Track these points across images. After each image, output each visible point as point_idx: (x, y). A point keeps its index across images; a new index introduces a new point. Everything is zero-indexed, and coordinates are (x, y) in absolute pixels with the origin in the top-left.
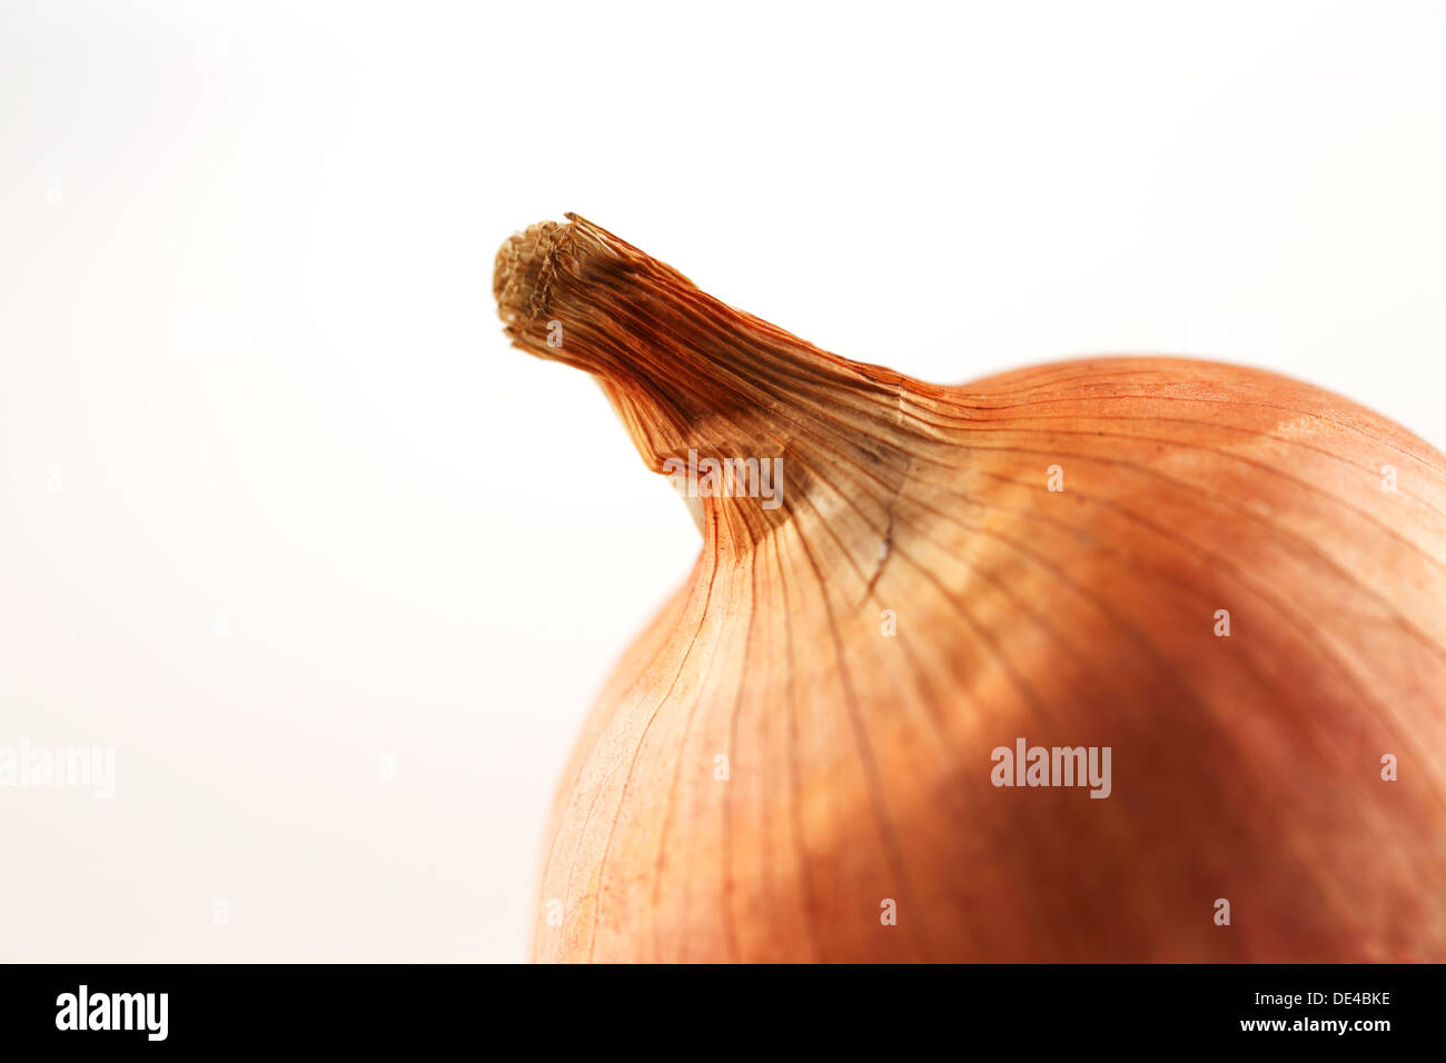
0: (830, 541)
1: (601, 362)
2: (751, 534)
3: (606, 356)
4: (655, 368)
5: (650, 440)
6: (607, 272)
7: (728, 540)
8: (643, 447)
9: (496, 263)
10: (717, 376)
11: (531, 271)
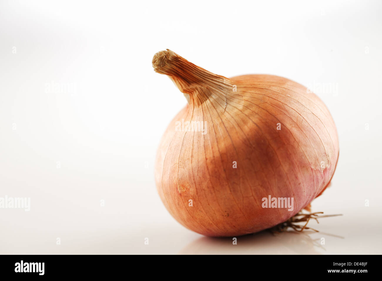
0: (216, 103)
1: (173, 74)
2: (201, 102)
3: (174, 73)
4: (183, 75)
5: (182, 87)
6: (175, 59)
7: (196, 104)
8: (180, 88)
9: (154, 58)
10: (194, 76)
11: (161, 59)
